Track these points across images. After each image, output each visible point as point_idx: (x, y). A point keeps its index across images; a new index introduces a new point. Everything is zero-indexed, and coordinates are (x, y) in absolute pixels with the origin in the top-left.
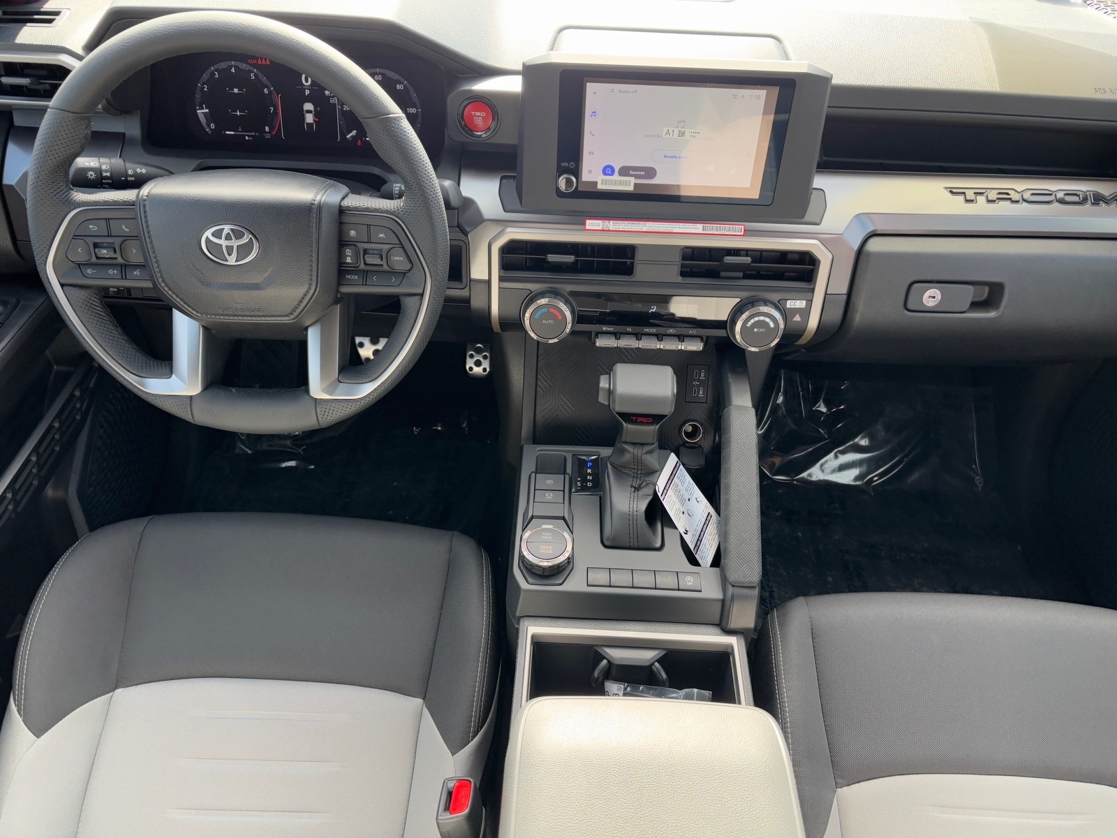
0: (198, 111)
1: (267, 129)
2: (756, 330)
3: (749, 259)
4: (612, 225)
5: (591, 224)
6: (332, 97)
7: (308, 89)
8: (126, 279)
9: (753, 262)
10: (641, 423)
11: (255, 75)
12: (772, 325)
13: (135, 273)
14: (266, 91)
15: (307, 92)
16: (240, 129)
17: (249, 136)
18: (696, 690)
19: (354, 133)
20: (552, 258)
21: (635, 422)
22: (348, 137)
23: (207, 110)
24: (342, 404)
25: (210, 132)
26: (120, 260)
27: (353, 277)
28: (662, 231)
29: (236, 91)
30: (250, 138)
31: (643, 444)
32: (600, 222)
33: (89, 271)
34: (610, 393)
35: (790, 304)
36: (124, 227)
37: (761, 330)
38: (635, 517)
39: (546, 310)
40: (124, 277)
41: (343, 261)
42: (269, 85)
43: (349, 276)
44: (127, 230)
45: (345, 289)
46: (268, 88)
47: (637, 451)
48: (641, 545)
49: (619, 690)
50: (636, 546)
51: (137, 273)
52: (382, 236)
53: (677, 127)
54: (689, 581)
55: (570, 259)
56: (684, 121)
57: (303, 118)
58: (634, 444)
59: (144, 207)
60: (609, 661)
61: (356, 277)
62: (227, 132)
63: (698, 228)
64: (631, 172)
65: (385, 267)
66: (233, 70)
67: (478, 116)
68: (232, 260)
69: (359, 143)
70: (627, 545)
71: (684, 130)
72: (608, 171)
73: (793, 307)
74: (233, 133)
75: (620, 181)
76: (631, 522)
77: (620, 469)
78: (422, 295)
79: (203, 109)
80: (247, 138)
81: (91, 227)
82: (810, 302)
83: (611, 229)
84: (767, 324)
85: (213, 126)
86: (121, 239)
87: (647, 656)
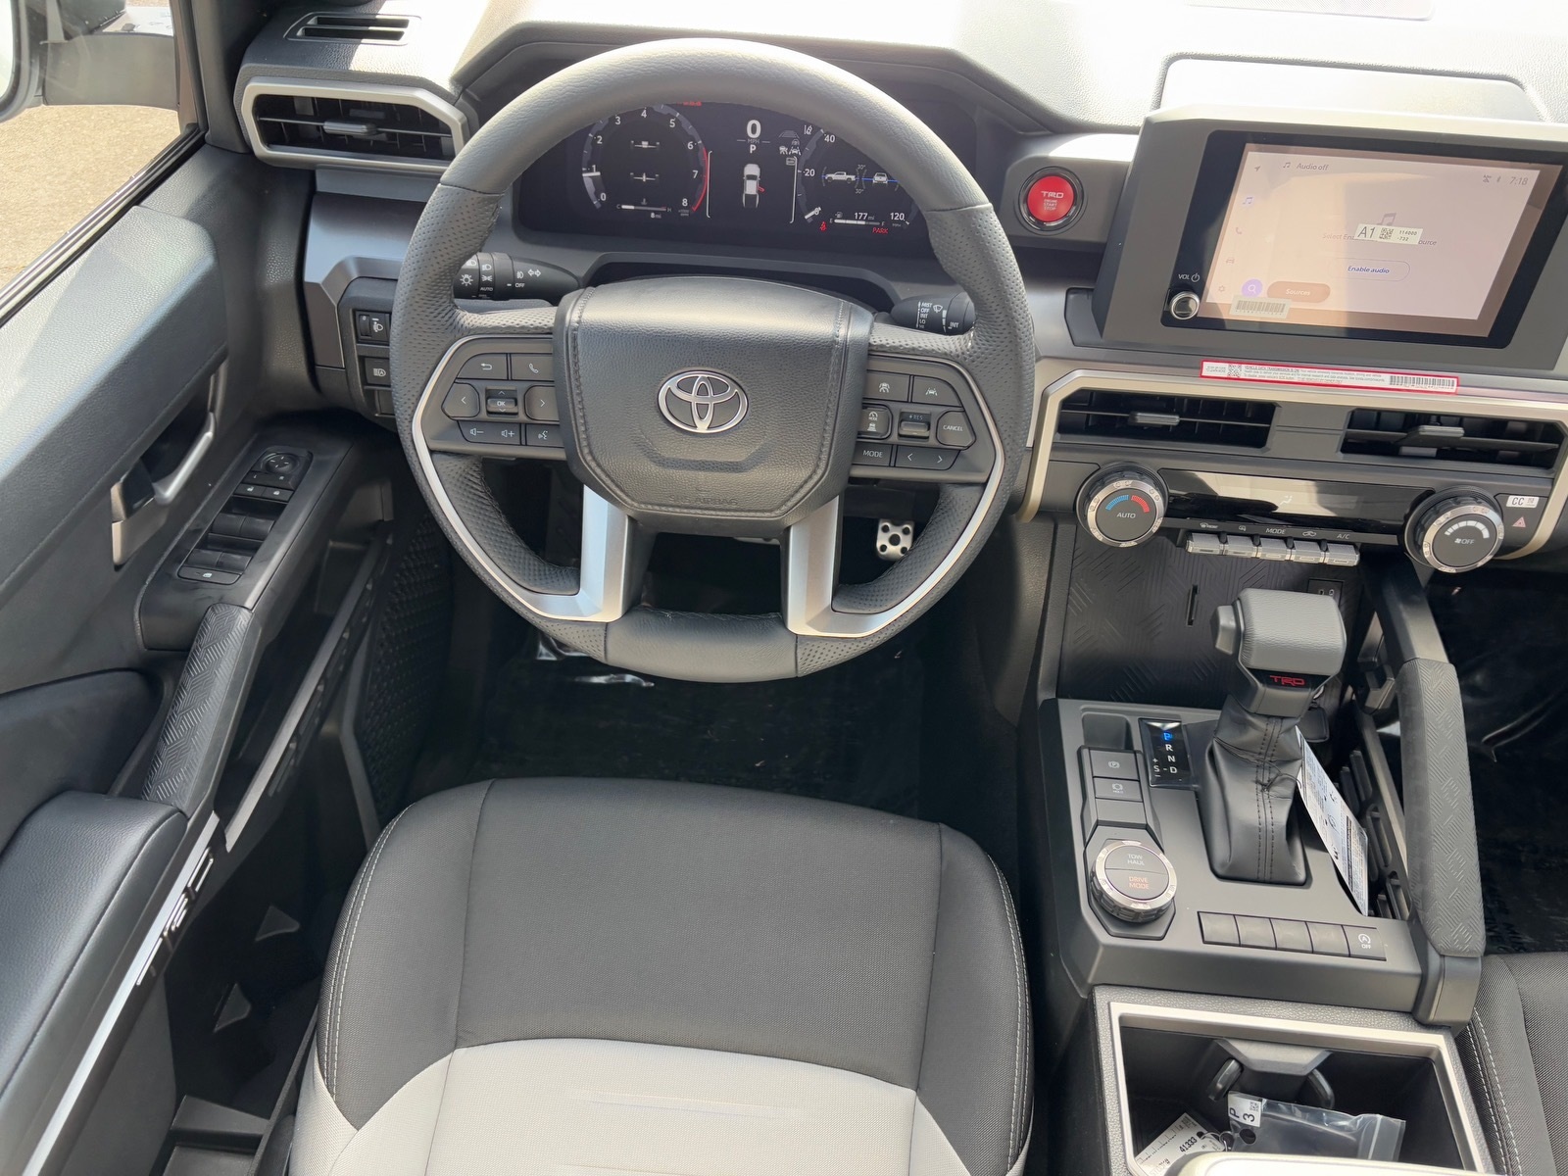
0: (584, 175)
1: (685, 202)
2: (1458, 541)
3: (1459, 431)
4: (1244, 371)
5: (1210, 368)
6: (788, 156)
7: (754, 144)
8: (526, 445)
9: (1465, 435)
10: (1288, 686)
11: (677, 122)
12: (1486, 534)
13: (540, 436)
14: (690, 146)
15: (753, 148)
16: (644, 202)
17: (656, 213)
18: (1379, 1117)
19: (817, 211)
20: (1144, 418)
21: (1278, 685)
22: (806, 217)
23: (598, 174)
24: (836, 645)
25: (598, 206)
26: (522, 417)
27: (874, 453)
28: (1323, 382)
29: (645, 144)
30: (659, 216)
31: (1282, 718)
32: (1226, 365)
33: (473, 432)
34: (1240, 636)
35: (1512, 502)
36: (531, 366)
37: (1467, 541)
38: (1270, 835)
39: (1125, 497)
40: (523, 443)
41: (863, 430)
42: (696, 135)
43: (869, 453)
44: (536, 371)
45: (858, 472)
46: (694, 142)
47: (1274, 729)
48: (1276, 878)
49: (1254, 1108)
50: (1267, 878)
51: (543, 436)
52: (932, 392)
53: (1381, 224)
54: (1365, 943)
55: (1173, 420)
56: (1394, 215)
57: (742, 187)
58: (1269, 717)
59: (575, 339)
60: (1241, 1065)
61: (880, 454)
62: (624, 207)
63: (1384, 379)
64: (1288, 292)
65: (932, 442)
66: (644, 114)
67: (1052, 198)
68: (702, 427)
69: (823, 227)
70: (1254, 876)
71: (1391, 228)
72: (1252, 288)
73: (1517, 506)
74: (632, 207)
75: (1269, 304)
76: (1263, 841)
77: (1235, 751)
78: (984, 485)
79: (591, 171)
80: (653, 215)
81: (483, 365)
82: (1545, 498)
83: (1242, 377)
84: (1479, 532)
85: (603, 197)
86: (527, 385)
87: (1304, 1060)
